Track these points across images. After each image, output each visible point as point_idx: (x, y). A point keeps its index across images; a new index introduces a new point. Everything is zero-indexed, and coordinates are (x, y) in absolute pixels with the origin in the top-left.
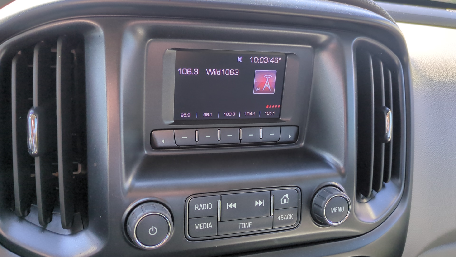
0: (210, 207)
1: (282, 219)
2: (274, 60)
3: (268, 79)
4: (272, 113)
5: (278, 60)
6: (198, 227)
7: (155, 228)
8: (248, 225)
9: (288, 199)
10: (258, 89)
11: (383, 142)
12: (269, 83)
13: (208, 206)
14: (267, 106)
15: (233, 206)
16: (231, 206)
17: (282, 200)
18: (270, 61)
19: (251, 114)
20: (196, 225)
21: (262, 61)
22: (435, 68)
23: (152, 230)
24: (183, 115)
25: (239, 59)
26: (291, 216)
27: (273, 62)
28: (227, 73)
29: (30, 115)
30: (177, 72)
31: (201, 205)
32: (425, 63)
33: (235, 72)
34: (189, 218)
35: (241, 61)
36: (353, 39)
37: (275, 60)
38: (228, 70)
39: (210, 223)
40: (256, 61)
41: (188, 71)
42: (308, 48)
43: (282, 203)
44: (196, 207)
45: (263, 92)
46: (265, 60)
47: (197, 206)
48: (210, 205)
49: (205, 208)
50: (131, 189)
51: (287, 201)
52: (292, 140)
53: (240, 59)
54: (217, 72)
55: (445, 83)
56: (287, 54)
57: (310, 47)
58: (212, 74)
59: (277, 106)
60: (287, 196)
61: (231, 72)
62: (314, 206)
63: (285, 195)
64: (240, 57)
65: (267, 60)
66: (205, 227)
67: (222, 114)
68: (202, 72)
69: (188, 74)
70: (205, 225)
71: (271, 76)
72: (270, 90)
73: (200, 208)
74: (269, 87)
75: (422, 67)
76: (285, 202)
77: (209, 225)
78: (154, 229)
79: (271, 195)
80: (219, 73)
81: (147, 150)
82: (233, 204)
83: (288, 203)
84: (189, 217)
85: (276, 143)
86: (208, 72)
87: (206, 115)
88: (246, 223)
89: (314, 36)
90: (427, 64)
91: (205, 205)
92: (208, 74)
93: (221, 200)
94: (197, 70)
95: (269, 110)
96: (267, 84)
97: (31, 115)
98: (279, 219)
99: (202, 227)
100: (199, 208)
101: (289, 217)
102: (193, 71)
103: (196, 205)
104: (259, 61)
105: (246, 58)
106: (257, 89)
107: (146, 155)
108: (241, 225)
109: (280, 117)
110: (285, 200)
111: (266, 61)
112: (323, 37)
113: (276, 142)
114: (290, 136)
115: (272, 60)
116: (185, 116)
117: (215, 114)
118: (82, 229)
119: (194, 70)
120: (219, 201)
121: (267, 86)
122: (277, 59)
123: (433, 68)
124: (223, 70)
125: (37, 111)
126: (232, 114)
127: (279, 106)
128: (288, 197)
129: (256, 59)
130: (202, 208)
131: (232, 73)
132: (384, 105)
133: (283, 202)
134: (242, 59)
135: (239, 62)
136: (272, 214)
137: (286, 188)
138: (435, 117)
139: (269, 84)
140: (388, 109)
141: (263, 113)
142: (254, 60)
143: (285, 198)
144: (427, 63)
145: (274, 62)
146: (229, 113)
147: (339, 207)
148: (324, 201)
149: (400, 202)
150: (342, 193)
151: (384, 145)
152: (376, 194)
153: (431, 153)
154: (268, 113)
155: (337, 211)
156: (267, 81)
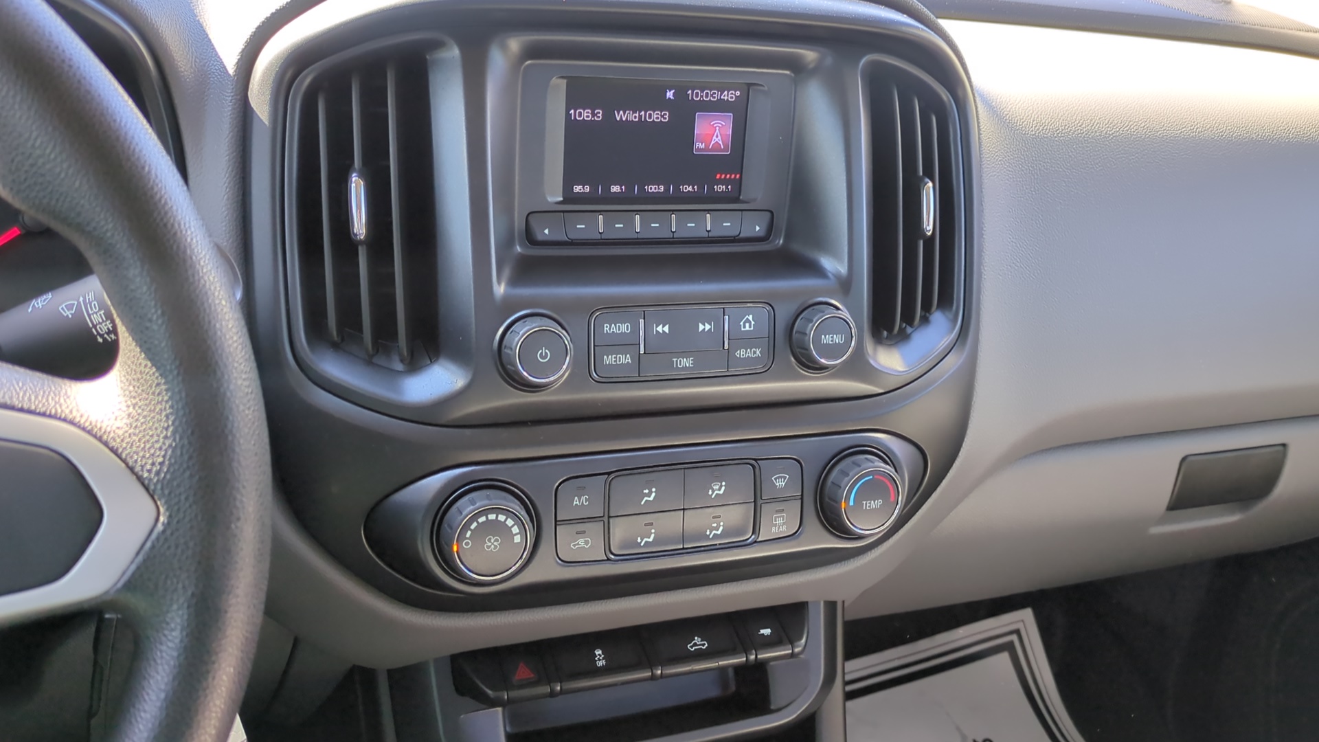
0: (627, 330)
1: (743, 355)
2: (728, 95)
3: (717, 128)
4: (727, 188)
5: (735, 95)
6: (608, 360)
7: (547, 351)
8: (687, 362)
9: (753, 323)
10: (702, 146)
11: (920, 239)
12: (721, 135)
13: (624, 328)
14: (718, 176)
15: (664, 329)
16: (660, 329)
17: (742, 323)
18: (722, 97)
19: (690, 189)
20: (605, 357)
21: (707, 97)
22: (1035, 112)
23: (542, 353)
24: (578, 189)
25: (668, 94)
26: (758, 352)
27: (726, 98)
28: (650, 117)
29: (354, 179)
30: (568, 115)
31: (613, 325)
32: (1017, 102)
33: (662, 116)
34: (594, 346)
35: (672, 98)
36: (861, 58)
37: (730, 96)
38: (651, 112)
39: (628, 356)
40: (697, 96)
41: (586, 114)
42: (786, 75)
43: (743, 329)
44: (605, 329)
45: (710, 151)
46: (712, 95)
47: (607, 327)
48: (627, 326)
49: (619, 330)
50: (506, 298)
51: (750, 327)
52: (762, 234)
53: (670, 94)
54: (632, 116)
55: (1053, 139)
56: (749, 85)
57: (787, 72)
58: (624, 119)
59: (735, 176)
60: (750, 317)
61: (656, 116)
62: (795, 336)
63: (747, 316)
64: (670, 91)
65: (716, 95)
66: (620, 361)
67: (642, 189)
68: (609, 116)
69: (585, 118)
70: (620, 357)
71: (724, 124)
72: (722, 147)
73: (612, 330)
74: (721, 143)
75: (1008, 110)
76: (747, 328)
77: (626, 359)
78: (546, 353)
79: (724, 315)
80: (635, 117)
81: (520, 246)
82: (663, 327)
83: (752, 328)
84: (596, 344)
85: (735, 240)
86: (618, 114)
87: (615, 189)
88: (685, 359)
89: (792, 52)
90: (1020, 104)
91: (619, 326)
92: (618, 119)
93: (644, 319)
94: (599, 113)
95: (720, 182)
96: (717, 137)
97: (356, 180)
98: (738, 356)
99: (615, 361)
100: (610, 329)
101: (755, 352)
102: (593, 115)
103: (605, 325)
104: (702, 96)
105: (681, 92)
106: (699, 145)
107: (520, 253)
108: (677, 361)
109: (740, 195)
110: (747, 325)
111: (715, 97)
112: (809, 55)
113: (734, 237)
114: (758, 228)
115: (725, 96)
116: (580, 190)
117: (630, 188)
118: (429, 362)
119: (596, 112)
120: (642, 321)
121: (717, 140)
122: (732, 94)
123: (1031, 112)
124: (643, 113)
125: (362, 175)
126: (659, 189)
127: (738, 176)
128: (753, 320)
129: (697, 93)
130: (615, 330)
131: (658, 118)
132: (921, 174)
133: (745, 327)
134: (674, 93)
135: (669, 98)
136: (726, 346)
137: (749, 305)
138: (1030, 202)
139: (719, 137)
140: (927, 180)
141: (711, 189)
142: (695, 95)
143: (748, 321)
144: (1021, 102)
145: (728, 99)
146: (653, 187)
147: (835, 336)
148: (811, 325)
149: (954, 346)
150: (840, 312)
151: (921, 243)
152: (912, 332)
153: (1021, 267)
154: (720, 188)
155: (832, 341)
156: (717, 131)
